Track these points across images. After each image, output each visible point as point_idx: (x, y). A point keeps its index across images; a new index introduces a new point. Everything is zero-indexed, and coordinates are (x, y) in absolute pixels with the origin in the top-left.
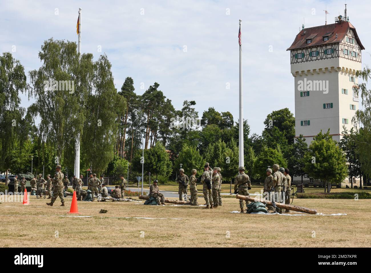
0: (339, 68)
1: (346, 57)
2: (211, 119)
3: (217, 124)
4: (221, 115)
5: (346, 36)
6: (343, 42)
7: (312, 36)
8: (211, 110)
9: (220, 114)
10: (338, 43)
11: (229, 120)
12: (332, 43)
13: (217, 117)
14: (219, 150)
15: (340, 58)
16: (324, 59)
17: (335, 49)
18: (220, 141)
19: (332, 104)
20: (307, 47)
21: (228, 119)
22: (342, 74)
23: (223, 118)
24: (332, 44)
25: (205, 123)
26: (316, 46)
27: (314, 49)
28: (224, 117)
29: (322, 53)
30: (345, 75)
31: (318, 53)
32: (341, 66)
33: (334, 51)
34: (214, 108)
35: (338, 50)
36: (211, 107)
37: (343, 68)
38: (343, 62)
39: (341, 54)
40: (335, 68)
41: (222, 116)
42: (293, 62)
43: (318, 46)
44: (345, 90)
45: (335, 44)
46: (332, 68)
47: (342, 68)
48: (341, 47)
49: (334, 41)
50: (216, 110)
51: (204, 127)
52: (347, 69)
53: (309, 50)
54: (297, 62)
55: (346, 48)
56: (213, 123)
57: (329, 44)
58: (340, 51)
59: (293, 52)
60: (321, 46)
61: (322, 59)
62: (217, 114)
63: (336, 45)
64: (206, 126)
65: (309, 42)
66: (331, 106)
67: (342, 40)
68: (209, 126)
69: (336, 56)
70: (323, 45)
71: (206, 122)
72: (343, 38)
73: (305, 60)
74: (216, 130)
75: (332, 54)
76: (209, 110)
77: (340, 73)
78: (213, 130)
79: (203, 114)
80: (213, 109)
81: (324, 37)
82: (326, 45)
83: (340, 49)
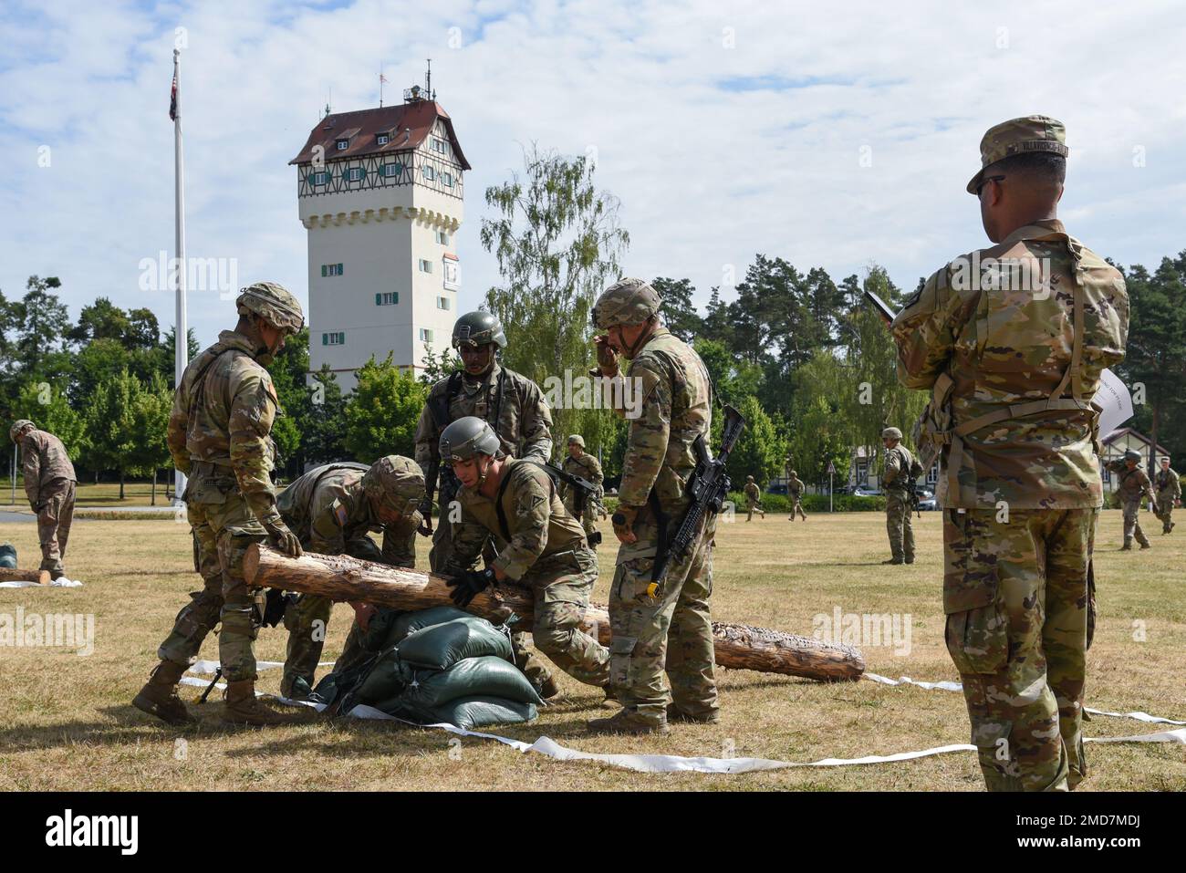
0: (413, 210)
1: (430, 184)
2: (102, 325)
3: (116, 336)
4: (128, 316)
5: (429, 136)
6: (422, 148)
7: (351, 133)
8: (103, 305)
9: (125, 314)
10: (411, 151)
11: (148, 329)
12: (397, 150)
13: (117, 320)
14: (121, 396)
15: (415, 185)
16: (379, 187)
17: (404, 165)
18: (125, 373)
19: (396, 295)
20: (337, 158)
21: (146, 327)
22: (419, 224)
23: (131, 323)
24: (396, 153)
25: (87, 336)
26: (359, 156)
27: (354, 164)
28: (134, 320)
29: (372, 172)
30: (427, 227)
31: (364, 173)
32: (417, 205)
33: (403, 169)
34: (109, 300)
35: (412, 168)
36: (103, 296)
37: (423, 210)
38: (424, 197)
39: (418, 176)
40: (405, 209)
41: (129, 320)
42: (304, 193)
43: (364, 157)
44: (425, 262)
45: (404, 151)
46: (397, 209)
47: (419, 210)
48: (418, 159)
49: (403, 145)
50: (114, 305)
51: (84, 346)
52: (431, 213)
53: (343, 165)
54: (314, 193)
55: (430, 163)
56: (107, 335)
57: (390, 153)
58: (415, 171)
59: (304, 169)
60: (372, 157)
61: (372, 187)
62: (117, 313)
63: (407, 156)
64: (90, 344)
65: (342, 146)
66: (394, 298)
67: (420, 144)
68: (97, 343)
69: (407, 180)
70: (377, 153)
71: (90, 332)
72: (423, 140)
73: (331, 189)
74: (114, 352)
75: (398, 176)
76: (97, 303)
77: (415, 222)
78: (107, 352)
79: (82, 314)
80: (107, 303)
81: (377, 136)
82: (383, 154)
83: (416, 166)
